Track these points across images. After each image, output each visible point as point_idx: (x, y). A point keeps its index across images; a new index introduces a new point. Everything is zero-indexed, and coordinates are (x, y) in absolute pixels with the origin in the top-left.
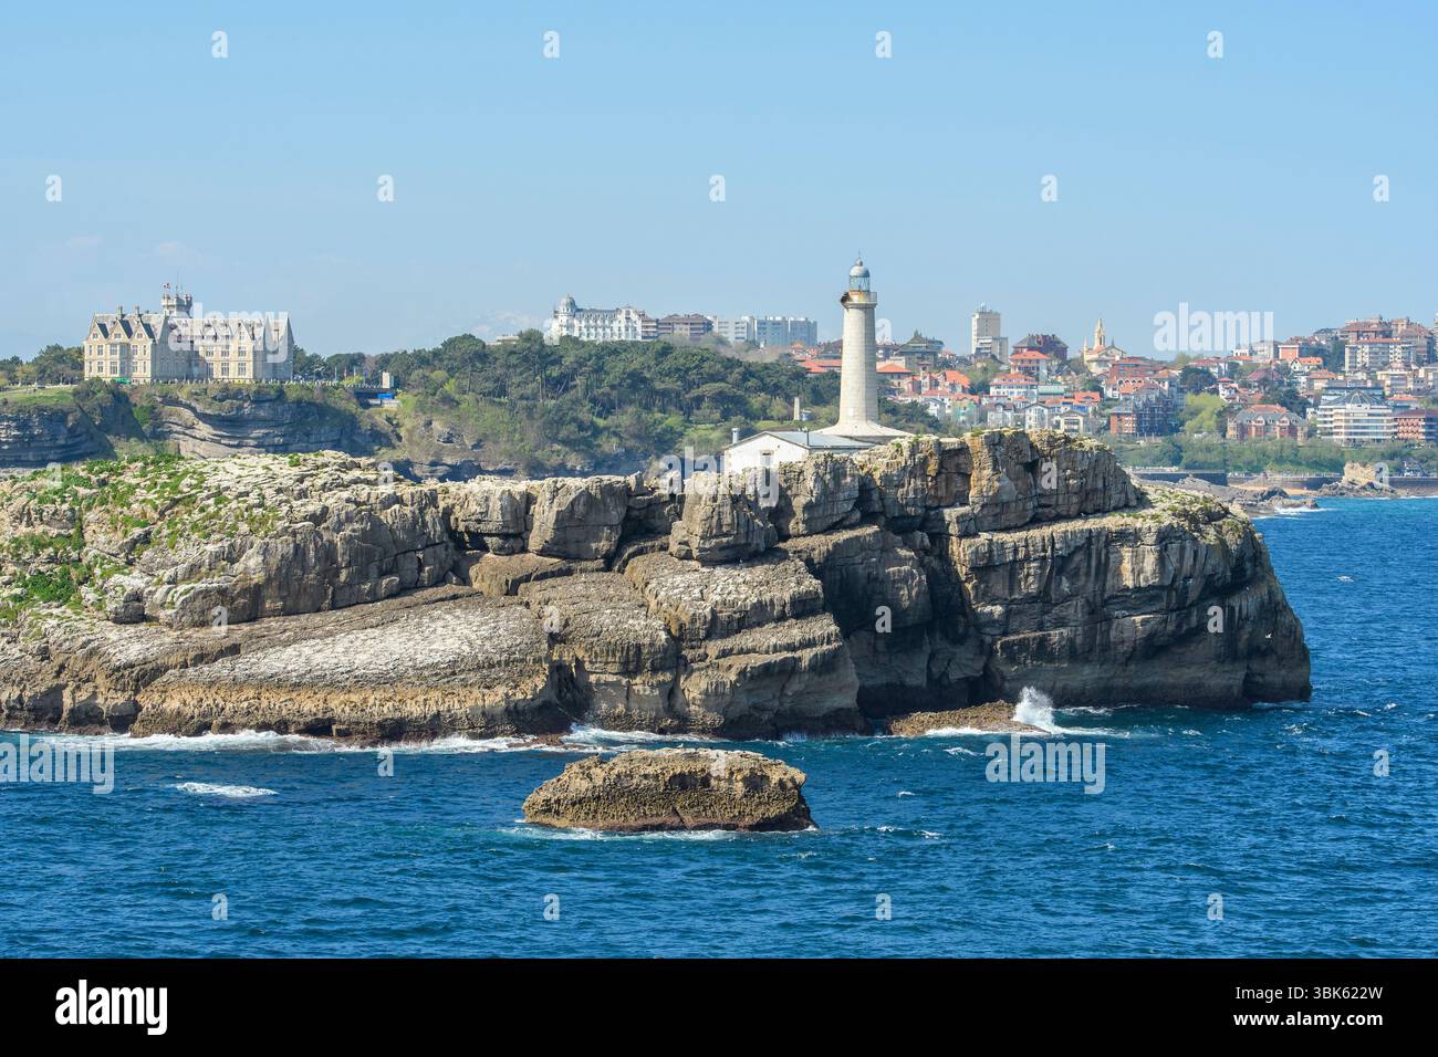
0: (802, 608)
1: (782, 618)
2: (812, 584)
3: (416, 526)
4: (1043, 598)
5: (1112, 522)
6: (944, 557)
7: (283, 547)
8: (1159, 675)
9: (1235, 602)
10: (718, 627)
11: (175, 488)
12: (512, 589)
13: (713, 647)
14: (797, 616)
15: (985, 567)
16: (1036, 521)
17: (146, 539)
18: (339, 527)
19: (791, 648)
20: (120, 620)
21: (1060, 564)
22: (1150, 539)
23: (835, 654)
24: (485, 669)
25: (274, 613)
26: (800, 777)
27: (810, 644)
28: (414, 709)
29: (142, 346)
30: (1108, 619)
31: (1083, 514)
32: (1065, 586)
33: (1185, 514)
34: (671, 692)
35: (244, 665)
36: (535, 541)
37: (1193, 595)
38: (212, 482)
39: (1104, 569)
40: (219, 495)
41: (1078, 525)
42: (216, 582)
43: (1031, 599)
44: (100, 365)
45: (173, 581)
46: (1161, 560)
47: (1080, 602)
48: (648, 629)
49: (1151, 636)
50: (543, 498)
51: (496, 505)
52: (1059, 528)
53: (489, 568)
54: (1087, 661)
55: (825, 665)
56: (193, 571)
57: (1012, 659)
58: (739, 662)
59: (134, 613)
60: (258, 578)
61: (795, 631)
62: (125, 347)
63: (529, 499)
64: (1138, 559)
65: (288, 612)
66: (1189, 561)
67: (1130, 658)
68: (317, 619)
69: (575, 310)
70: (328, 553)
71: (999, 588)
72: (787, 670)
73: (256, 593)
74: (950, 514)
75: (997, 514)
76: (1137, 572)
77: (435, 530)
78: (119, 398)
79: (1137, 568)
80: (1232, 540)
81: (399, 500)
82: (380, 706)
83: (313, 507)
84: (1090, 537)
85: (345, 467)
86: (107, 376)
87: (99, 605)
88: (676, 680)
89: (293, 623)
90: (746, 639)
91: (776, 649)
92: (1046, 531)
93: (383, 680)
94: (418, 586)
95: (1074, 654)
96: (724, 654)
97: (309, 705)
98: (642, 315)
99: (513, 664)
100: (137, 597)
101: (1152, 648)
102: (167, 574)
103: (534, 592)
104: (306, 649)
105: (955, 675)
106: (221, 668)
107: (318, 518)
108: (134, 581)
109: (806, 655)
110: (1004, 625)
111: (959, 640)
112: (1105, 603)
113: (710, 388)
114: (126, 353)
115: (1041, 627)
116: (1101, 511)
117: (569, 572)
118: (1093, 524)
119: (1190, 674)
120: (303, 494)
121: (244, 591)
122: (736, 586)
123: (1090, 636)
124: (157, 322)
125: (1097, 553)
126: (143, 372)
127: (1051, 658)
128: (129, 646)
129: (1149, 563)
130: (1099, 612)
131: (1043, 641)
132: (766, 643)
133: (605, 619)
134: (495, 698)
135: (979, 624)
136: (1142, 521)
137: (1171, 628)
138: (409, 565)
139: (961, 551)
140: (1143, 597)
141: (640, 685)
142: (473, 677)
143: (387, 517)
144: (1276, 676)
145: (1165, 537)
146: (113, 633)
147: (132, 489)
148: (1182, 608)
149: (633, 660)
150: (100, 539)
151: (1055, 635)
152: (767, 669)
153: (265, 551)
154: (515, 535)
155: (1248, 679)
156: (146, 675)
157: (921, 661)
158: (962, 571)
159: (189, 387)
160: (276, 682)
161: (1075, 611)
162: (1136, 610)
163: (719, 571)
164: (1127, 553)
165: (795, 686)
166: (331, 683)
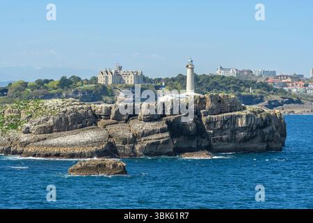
0: (163, 131)
1: (158, 133)
2: (166, 126)
3: (86, 113)
4: (222, 129)
5: (237, 113)
6: (201, 120)
7: (57, 118)
8: (248, 145)
9: (264, 130)
10: (144, 135)
11: (38, 106)
12: (105, 127)
13: (143, 139)
14: (162, 133)
15: (209, 123)
16: (221, 113)
17: (31, 116)
18: (69, 114)
19: (159, 139)
20: (24, 133)
21: (225, 122)
22: (245, 117)
23: (168, 140)
24: (93, 143)
25: (55, 132)
26: (125, 165)
27: (163, 138)
28: (77, 151)
29: (110, 76)
30: (236, 133)
31: (231, 111)
32: (226, 126)
33: (253, 111)
34: (133, 148)
35: (45, 142)
36: (111, 117)
37: (254, 129)
38: (45, 104)
39: (235, 123)
40: (46, 107)
41: (230, 114)
42: (43, 125)
43: (219, 129)
44: (101, 81)
45: (35, 125)
46: (247, 121)
47: (229, 130)
48: (129, 135)
49: (245, 137)
50: (113, 108)
51: (103, 109)
52: (225, 114)
53: (101, 122)
54: (231, 142)
55: (166, 143)
56: (39, 123)
57: (215, 142)
58: (147, 142)
59: (27, 131)
60: (52, 124)
61: (160, 135)
62: (106, 77)
63: (111, 108)
64: (242, 121)
65: (58, 131)
66: (253, 121)
67: (241, 142)
68: (64, 133)
69: (221, 68)
70: (67, 119)
71: (212, 127)
72: (158, 143)
73: (51, 127)
74: (202, 111)
75: (212, 111)
76: (242, 124)
77: (90, 114)
78: (104, 87)
79: (242, 123)
80: (264, 117)
81: (83, 108)
82: (70, 151)
83: (64, 109)
84: (232, 116)
85: (73, 101)
86: (102, 83)
87: (21, 130)
88: (134, 146)
89: (58, 134)
90: (149, 137)
91: (155, 139)
92: (222, 115)
93: (72, 145)
94: (86, 126)
95: (228, 141)
96: (145, 140)
97: (56, 150)
98: (236, 70)
99: (100, 142)
100: (28, 128)
101: (245, 140)
102: (34, 123)
103: (108, 127)
104: (59, 139)
105: (203, 145)
106: (41, 143)
107: (65, 112)
108: (28, 125)
109: (162, 140)
110: (213, 135)
111: (204, 138)
112: (236, 130)
113: (231, 85)
114: (107, 78)
115: (221, 135)
116: (235, 111)
117: (117, 123)
118: (232, 114)
119: (254, 145)
120: (63, 107)
121: (49, 127)
122: (149, 126)
123: (231, 137)
124: (113, 71)
125: (233, 120)
126: (110, 82)
127: (223, 141)
128: (24, 138)
129: (244, 122)
130: (234, 131)
131: (221, 138)
132: (153, 138)
133: (121, 133)
134: (93, 149)
135: (208, 134)
136: (243, 113)
137: (249, 135)
138: (84, 121)
139: (204, 119)
140: (243, 129)
141: (126, 147)
142: (90, 145)
143: (80, 112)
144: (274, 145)
145: (247, 116)
146: (23, 135)
147: (30, 106)
148: (252, 131)
149: (125, 141)
150: (24, 116)
151: (224, 137)
152: (153, 143)
153: (53, 119)
154: (107, 116)
155: (267, 146)
156: (26, 144)
157: (195, 142)
158: (204, 123)
159: (119, 85)
160: (51, 146)
161: (228, 132)
162: (241, 132)
163: (147, 123)
164: (239, 120)
165: (159, 147)
166: (62, 146)
